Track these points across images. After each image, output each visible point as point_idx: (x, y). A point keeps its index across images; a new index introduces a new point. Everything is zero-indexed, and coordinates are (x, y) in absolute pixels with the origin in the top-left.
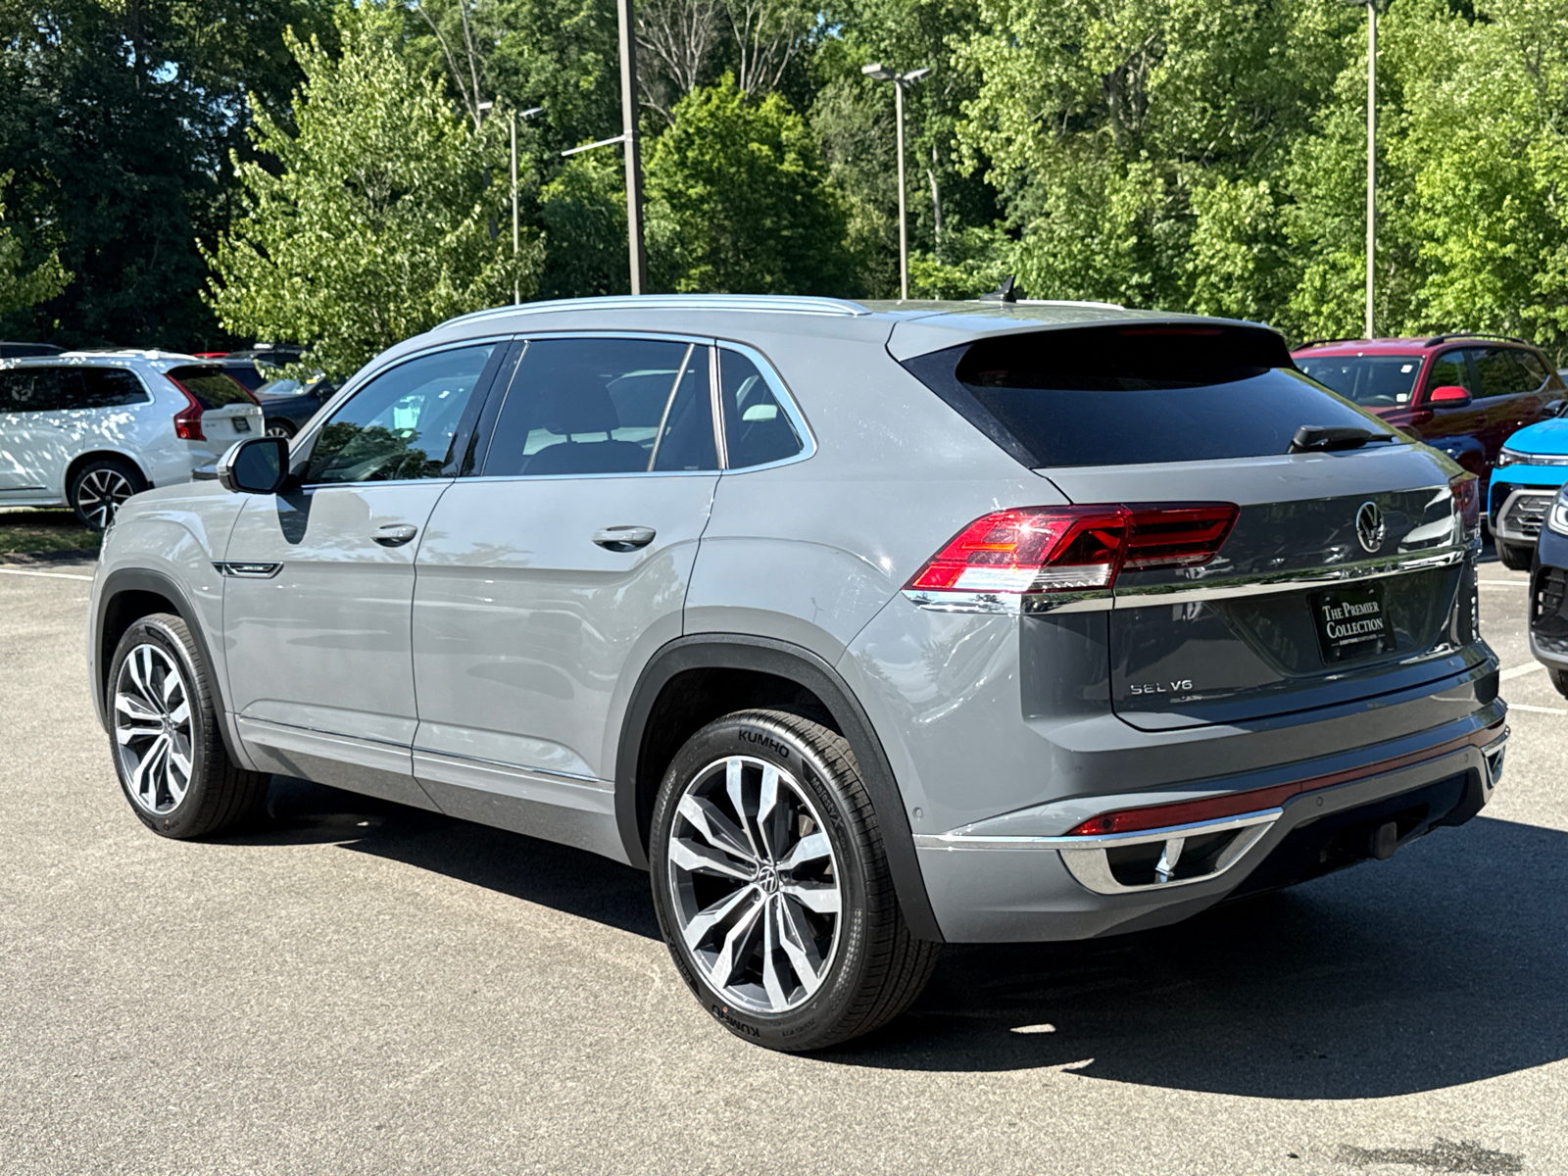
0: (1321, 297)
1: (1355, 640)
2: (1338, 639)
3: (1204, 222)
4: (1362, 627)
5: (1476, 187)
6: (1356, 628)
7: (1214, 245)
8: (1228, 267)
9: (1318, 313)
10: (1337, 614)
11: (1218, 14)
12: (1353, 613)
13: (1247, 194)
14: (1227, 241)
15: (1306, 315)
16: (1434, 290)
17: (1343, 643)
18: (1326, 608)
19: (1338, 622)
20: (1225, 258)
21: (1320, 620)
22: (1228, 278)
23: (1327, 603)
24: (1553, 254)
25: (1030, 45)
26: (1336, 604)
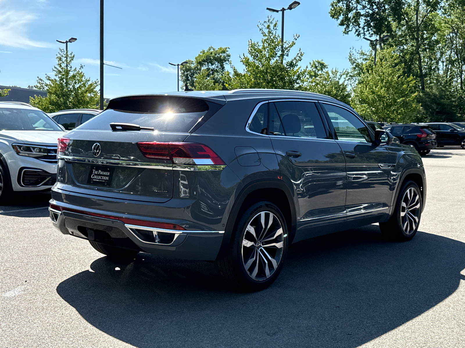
1: (98, 180)
2: (94, 179)
4: (101, 178)
6: (100, 177)
10: (96, 172)
12: (101, 173)
17: (94, 180)
18: (94, 170)
19: (95, 175)
21: (91, 173)
23: (94, 169)
26: (97, 170)
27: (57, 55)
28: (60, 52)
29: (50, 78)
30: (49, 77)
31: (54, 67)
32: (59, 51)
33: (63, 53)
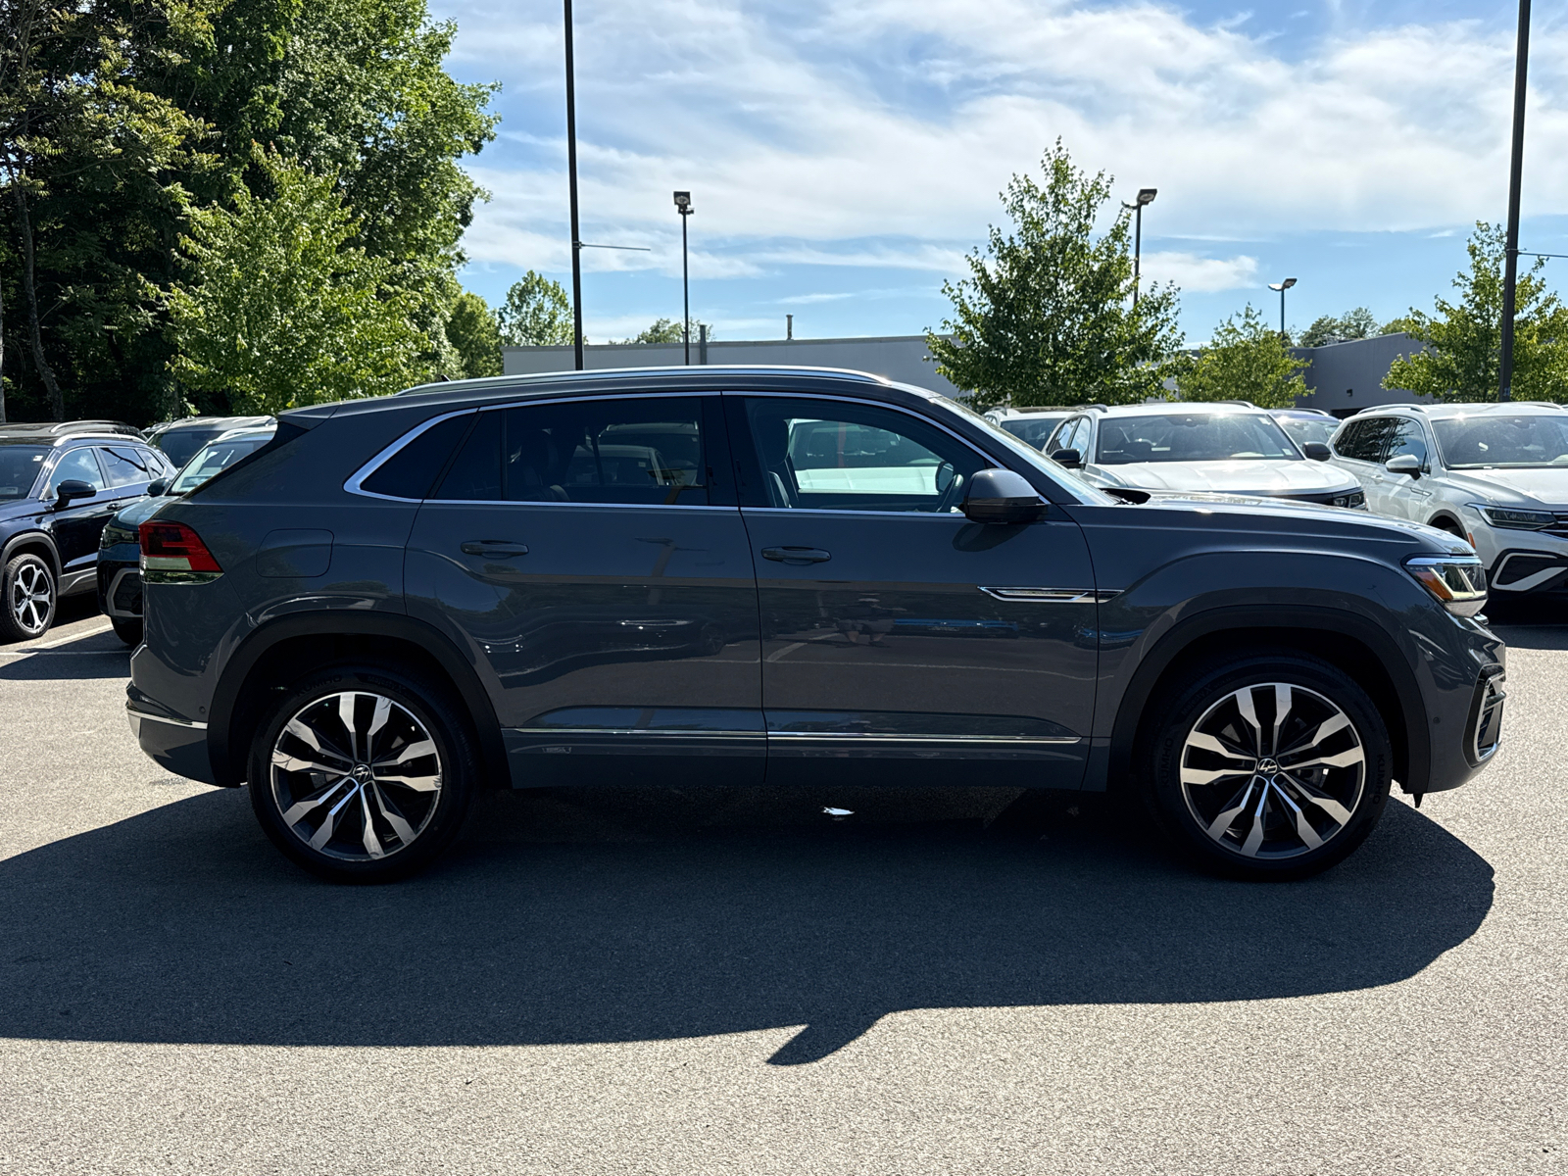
27: (1469, 241)
28: (1479, 233)
29: (1446, 306)
30: (1444, 303)
31: (1457, 275)
32: (1475, 228)
33: (1485, 233)
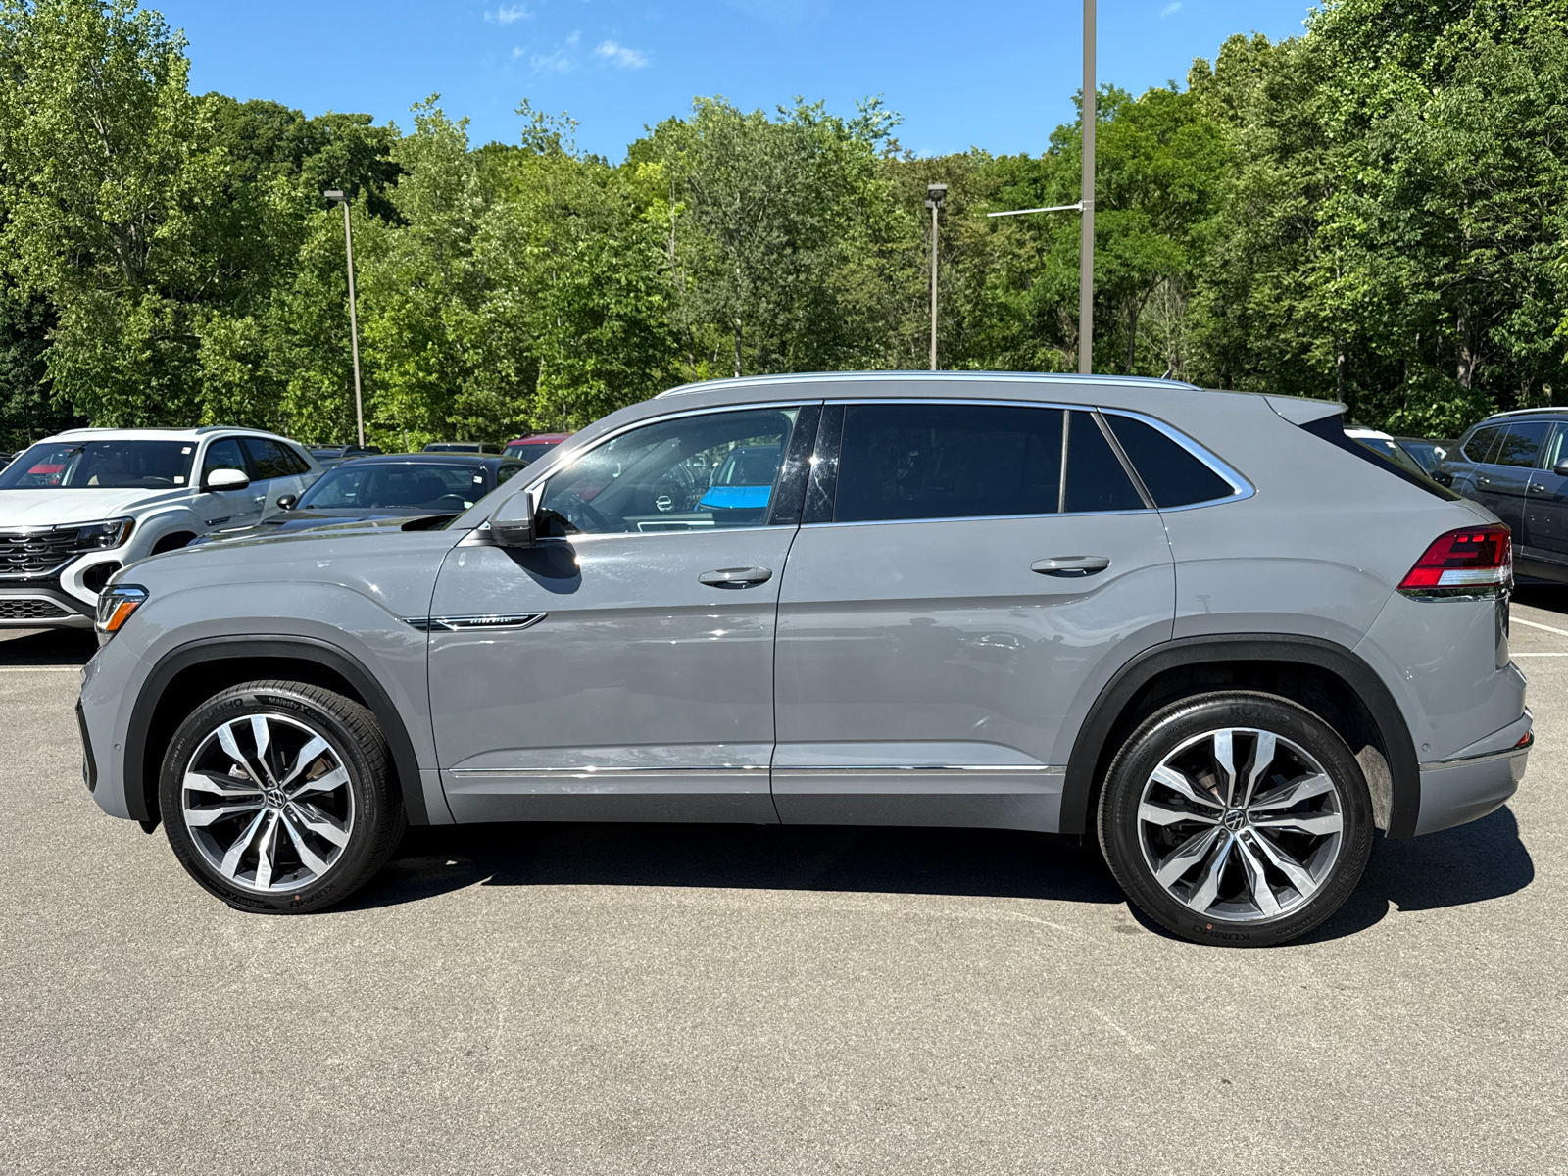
0: (301, 401)
3: (207, 342)
5: (407, 335)
7: (218, 361)
8: (228, 378)
9: (300, 414)
11: (209, 192)
13: (238, 325)
14: (228, 359)
15: (289, 415)
16: (380, 399)
20: (227, 370)
22: (229, 386)
24: (465, 382)
25: (50, 194)
